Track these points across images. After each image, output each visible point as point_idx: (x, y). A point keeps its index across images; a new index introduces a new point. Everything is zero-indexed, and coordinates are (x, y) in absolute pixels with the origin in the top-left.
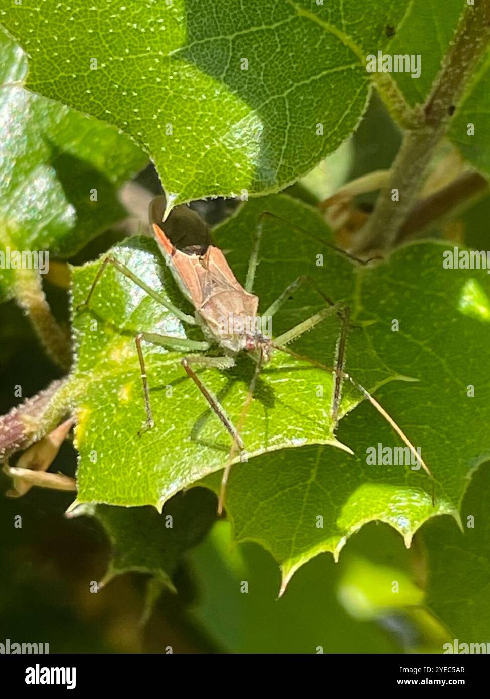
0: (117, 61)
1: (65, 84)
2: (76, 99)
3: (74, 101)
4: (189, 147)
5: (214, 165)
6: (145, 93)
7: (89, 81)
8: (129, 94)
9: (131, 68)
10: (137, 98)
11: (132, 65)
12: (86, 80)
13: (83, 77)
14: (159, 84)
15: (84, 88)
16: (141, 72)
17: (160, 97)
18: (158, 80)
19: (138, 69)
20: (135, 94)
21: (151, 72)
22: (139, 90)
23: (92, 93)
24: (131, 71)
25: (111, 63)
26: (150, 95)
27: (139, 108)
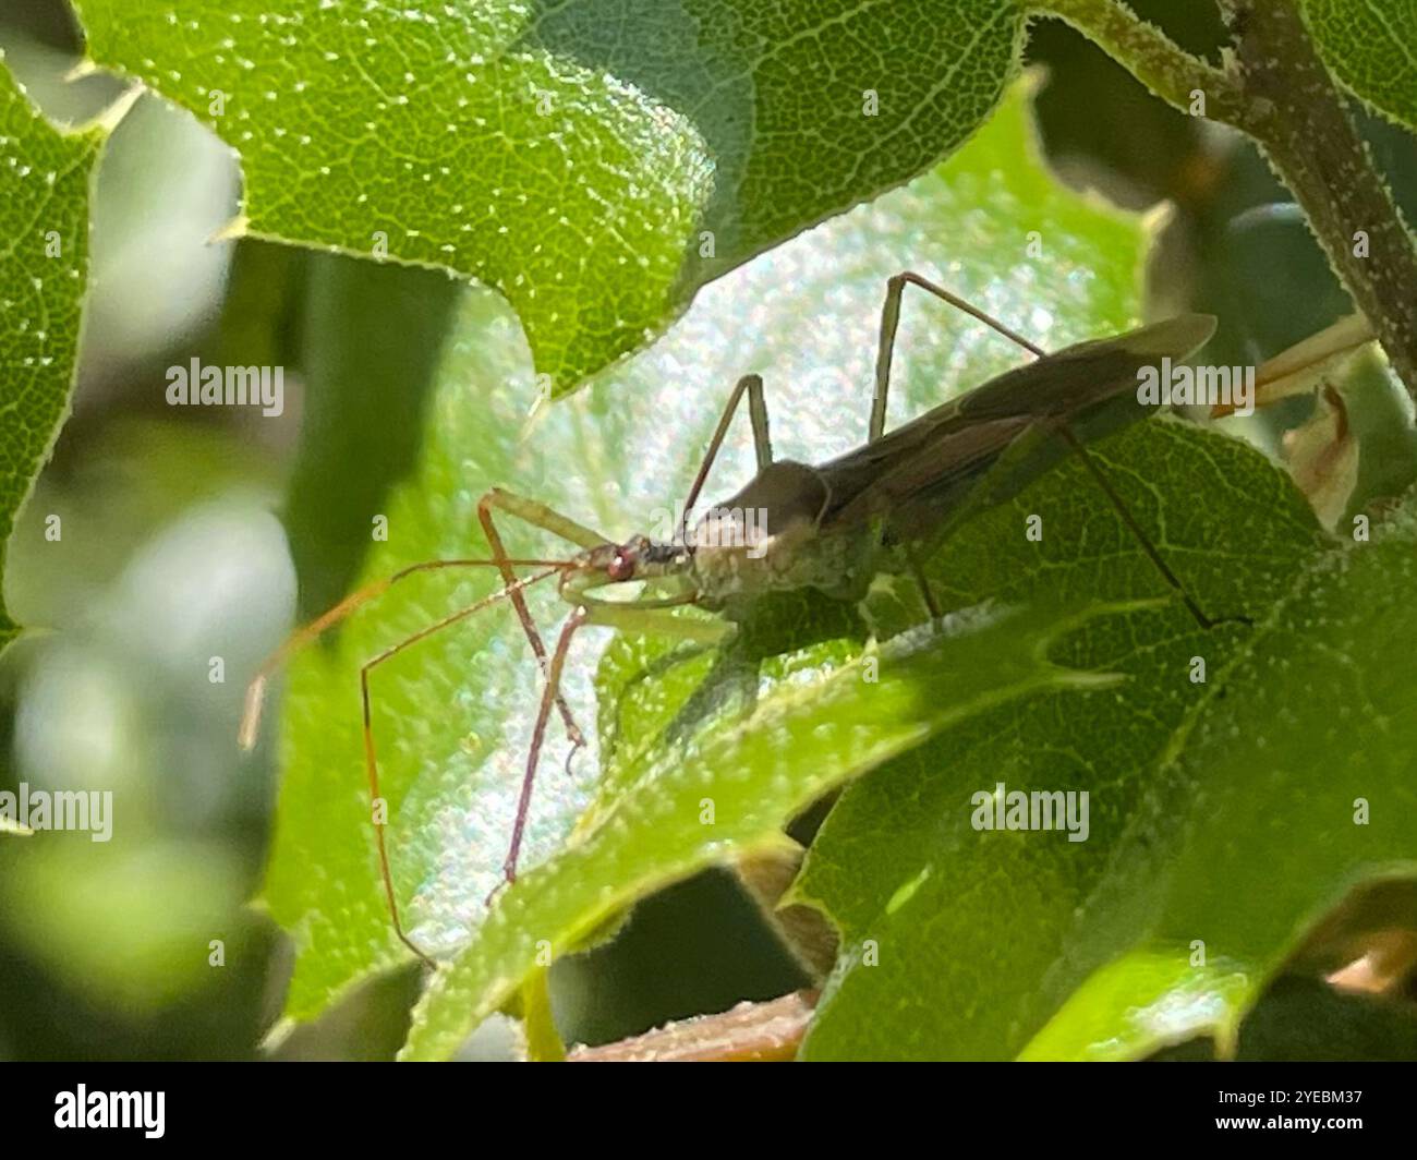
0: (398, 108)
1: (316, 195)
2: (348, 224)
3: (347, 231)
4: (560, 256)
5: (609, 279)
6: (464, 162)
7: (357, 175)
8: (437, 176)
9: (426, 114)
10: (453, 179)
11: (428, 106)
12: (351, 173)
13: (343, 168)
14: (485, 130)
15: (354, 193)
16: (447, 114)
17: (491, 160)
18: (481, 122)
19: (439, 110)
20: (446, 171)
21: (464, 110)
22: (452, 160)
23: (371, 201)
24: (428, 122)
25: (388, 116)
26: (474, 163)
27: (462, 202)
